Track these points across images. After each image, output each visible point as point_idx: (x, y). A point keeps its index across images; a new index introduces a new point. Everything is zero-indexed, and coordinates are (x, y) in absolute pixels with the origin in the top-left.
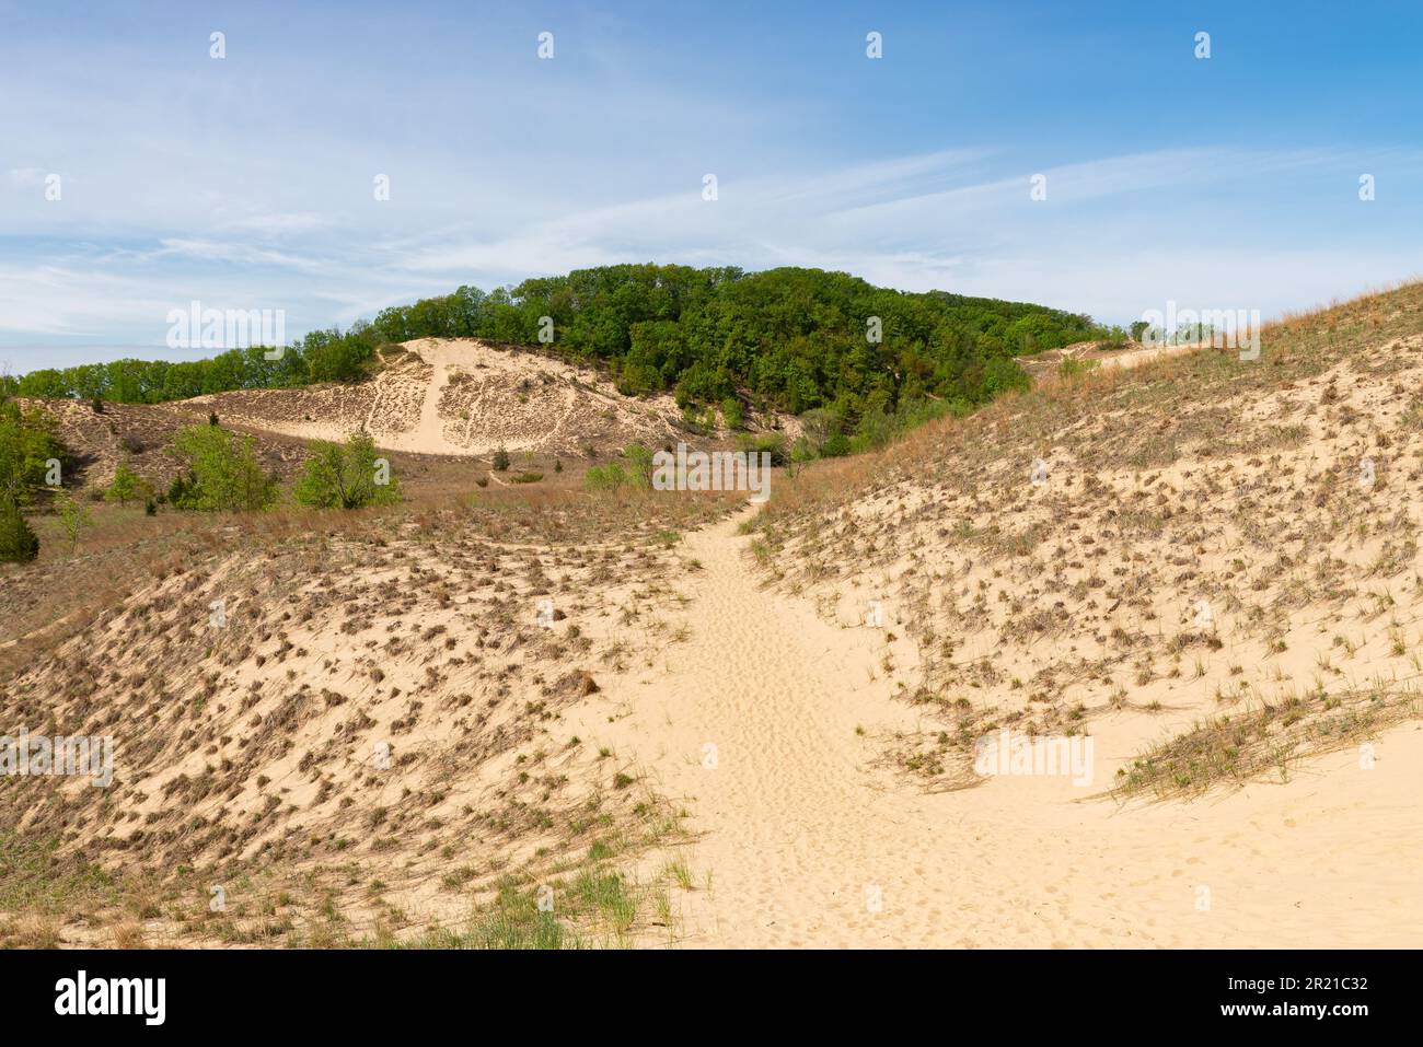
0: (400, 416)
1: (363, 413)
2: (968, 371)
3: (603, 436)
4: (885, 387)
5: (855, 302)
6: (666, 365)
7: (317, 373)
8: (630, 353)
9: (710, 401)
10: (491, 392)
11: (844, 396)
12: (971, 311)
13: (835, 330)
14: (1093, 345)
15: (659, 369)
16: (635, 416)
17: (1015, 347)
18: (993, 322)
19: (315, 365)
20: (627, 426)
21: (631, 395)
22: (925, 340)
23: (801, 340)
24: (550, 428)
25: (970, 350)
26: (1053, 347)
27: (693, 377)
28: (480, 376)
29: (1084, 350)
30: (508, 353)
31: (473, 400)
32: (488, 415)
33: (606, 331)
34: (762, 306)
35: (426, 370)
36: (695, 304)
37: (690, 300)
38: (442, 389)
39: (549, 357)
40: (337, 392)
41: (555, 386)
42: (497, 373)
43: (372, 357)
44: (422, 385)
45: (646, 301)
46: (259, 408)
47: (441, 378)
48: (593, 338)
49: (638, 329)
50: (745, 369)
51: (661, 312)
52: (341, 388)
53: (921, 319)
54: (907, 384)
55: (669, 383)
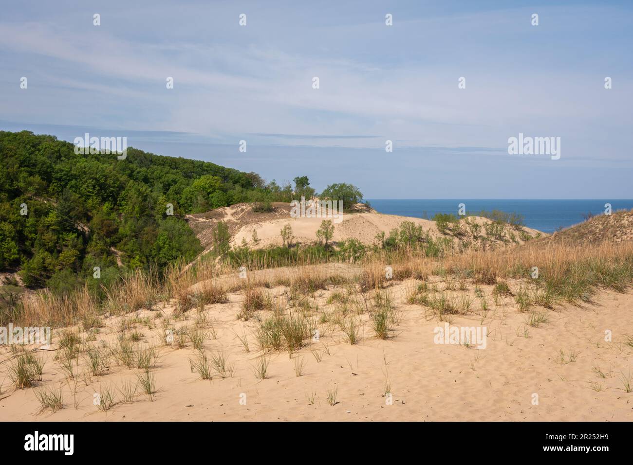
4: (75, 246)
5: (58, 167)
11: (40, 255)
14: (246, 207)
17: (190, 205)
18: (175, 182)
22: (115, 200)
25: (152, 208)
26: (218, 206)
29: (242, 210)
53: (112, 182)
54: (94, 243)
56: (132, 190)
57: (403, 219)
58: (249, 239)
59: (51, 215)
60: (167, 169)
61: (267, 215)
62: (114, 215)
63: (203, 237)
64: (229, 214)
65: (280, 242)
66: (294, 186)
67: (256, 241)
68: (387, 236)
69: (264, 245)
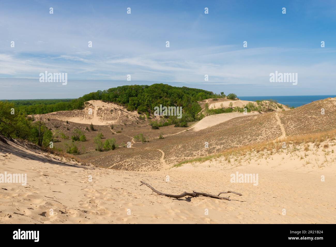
0: (90, 116)
1: (83, 115)
2: (189, 105)
3: (126, 121)
5: (169, 91)
6: (135, 105)
7: (74, 108)
8: (129, 103)
9: (143, 112)
10: (106, 111)
12: (190, 91)
13: (166, 97)
14: (211, 99)
15: (134, 106)
16: (131, 116)
17: (198, 99)
18: (194, 94)
19: (74, 106)
20: (130, 118)
21: (129, 111)
22: (182, 98)
23: (159, 100)
24: (117, 119)
25: (190, 100)
26: (205, 99)
27: (140, 108)
28: (103, 108)
29: (210, 100)
30: (107, 103)
31: (103, 113)
32: (106, 116)
33: (124, 99)
34: (152, 93)
35: (93, 107)
36: (140, 93)
37: (139, 92)
38: (97, 111)
39: (114, 103)
40: (78, 111)
41: (117, 111)
42: (106, 108)
43: (84, 104)
44: (93, 110)
45: (131, 93)
46: (64, 115)
47: (96, 109)
48: (122, 100)
49: (130, 98)
50: (149, 106)
51: (134, 95)
52: (79, 110)
53: (181, 94)
55: (136, 109)
56: (185, 96)
57: (249, 102)
58: (213, 107)
59: (169, 102)
60: (192, 91)
61: (216, 101)
62: (182, 102)
63: (202, 106)
64: (207, 101)
65: (220, 107)
66: (220, 94)
67: (215, 107)
68: (245, 106)
69: (216, 108)
